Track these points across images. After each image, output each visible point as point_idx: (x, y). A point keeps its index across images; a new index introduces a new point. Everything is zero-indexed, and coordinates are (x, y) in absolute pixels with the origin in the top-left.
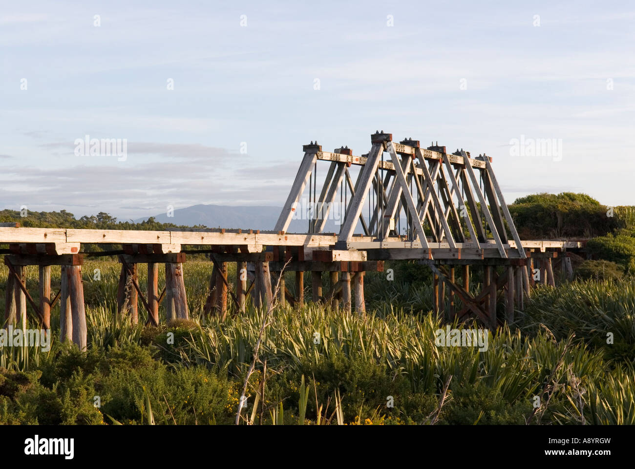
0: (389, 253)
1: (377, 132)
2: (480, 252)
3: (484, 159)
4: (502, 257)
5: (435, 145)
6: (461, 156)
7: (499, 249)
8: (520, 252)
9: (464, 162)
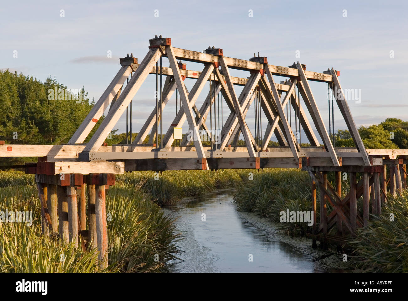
0: (166, 164)
1: (156, 37)
2: (297, 161)
3: (331, 73)
4: (335, 166)
5: (257, 56)
6: (297, 68)
7: (332, 157)
8: (364, 160)
9: (299, 75)
